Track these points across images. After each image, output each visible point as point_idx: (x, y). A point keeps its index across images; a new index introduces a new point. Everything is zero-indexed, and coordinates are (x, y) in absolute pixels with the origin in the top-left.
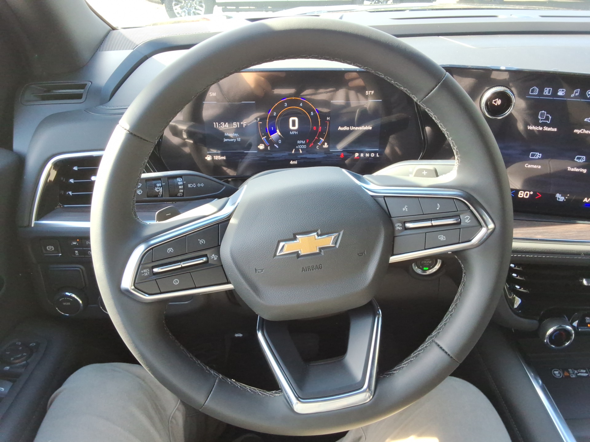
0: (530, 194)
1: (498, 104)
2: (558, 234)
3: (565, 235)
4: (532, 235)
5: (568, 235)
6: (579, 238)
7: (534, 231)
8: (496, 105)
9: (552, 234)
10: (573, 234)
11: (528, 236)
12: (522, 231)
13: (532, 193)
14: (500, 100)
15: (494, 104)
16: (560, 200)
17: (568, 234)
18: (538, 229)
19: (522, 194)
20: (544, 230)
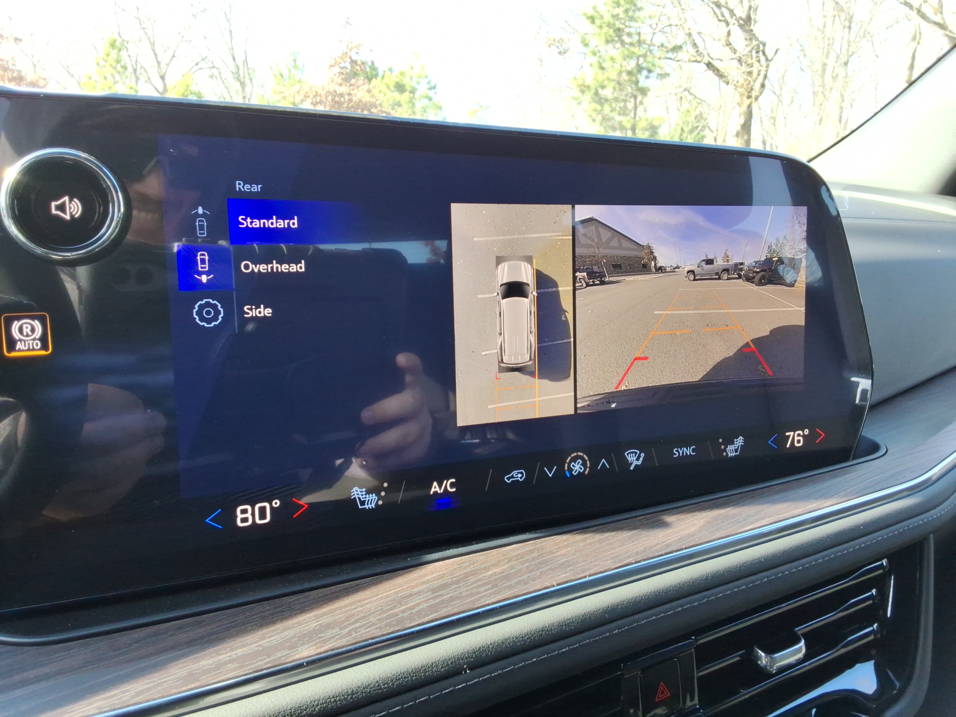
0: (272, 508)
1: (72, 216)
2: (372, 619)
3: (396, 614)
4: (279, 655)
5: (403, 611)
6: (443, 612)
7: (286, 633)
8: (68, 217)
9: (350, 625)
10: (418, 605)
11: (264, 664)
12: (240, 652)
13: (276, 503)
14: (75, 200)
15: (57, 218)
16: (366, 506)
17: (403, 608)
18: (300, 624)
19: (249, 515)
20: (325, 620)
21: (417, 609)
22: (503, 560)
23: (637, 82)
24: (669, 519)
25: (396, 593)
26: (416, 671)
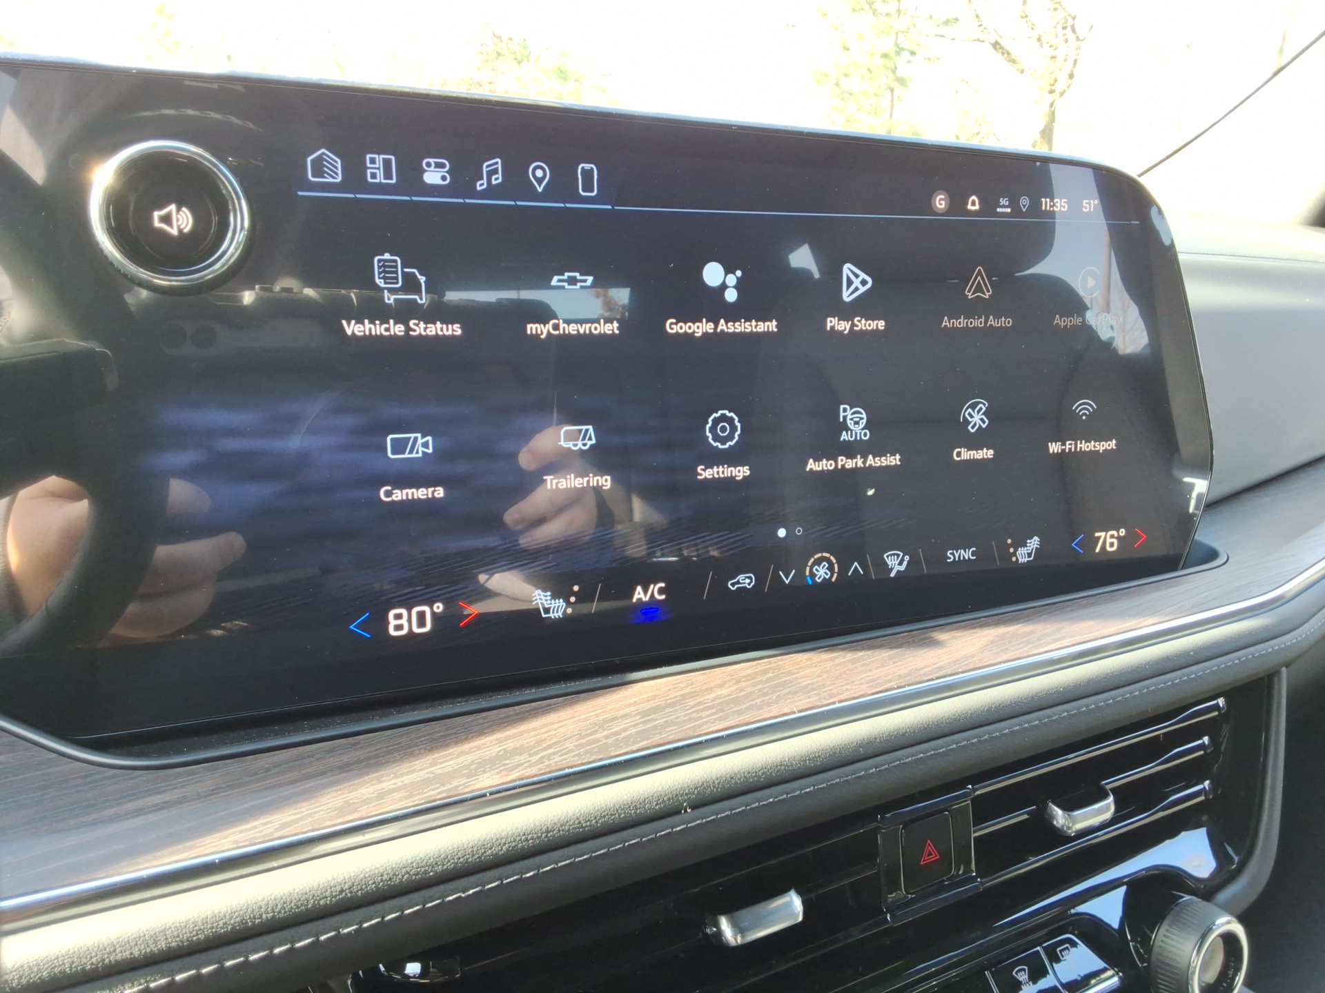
0: (433, 614)
1: (180, 231)
2: (568, 745)
3: (598, 740)
4: (455, 783)
5: (607, 737)
6: (657, 739)
7: (462, 758)
8: (175, 232)
9: (542, 750)
10: (625, 730)
11: (437, 794)
12: (407, 779)
13: (439, 607)
14: (184, 209)
15: (162, 233)
16: (552, 615)
17: (606, 733)
18: (479, 748)
19: (404, 621)
20: (510, 745)
21: (624, 734)
22: (729, 681)
23: (894, 70)
24: (941, 636)
25: (597, 715)
26: (624, 807)
